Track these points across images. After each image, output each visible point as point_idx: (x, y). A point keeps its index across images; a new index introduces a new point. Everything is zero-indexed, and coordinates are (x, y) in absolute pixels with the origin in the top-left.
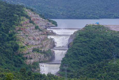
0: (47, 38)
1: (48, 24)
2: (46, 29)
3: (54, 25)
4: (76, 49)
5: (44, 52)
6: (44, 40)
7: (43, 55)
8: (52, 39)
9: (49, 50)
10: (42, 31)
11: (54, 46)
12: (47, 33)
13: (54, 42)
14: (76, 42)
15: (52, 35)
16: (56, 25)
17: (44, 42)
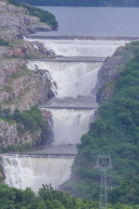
0: (25, 67)
1: (27, 22)
2: (20, 37)
3: (45, 26)
4: (128, 107)
5: (17, 117)
6: (14, 76)
7: (12, 127)
8: (42, 72)
9: (35, 109)
10: (6, 44)
11: (50, 95)
12: (24, 50)
13: (48, 81)
14: (126, 83)
15: (42, 59)
16: (55, 26)
17: (16, 81)
